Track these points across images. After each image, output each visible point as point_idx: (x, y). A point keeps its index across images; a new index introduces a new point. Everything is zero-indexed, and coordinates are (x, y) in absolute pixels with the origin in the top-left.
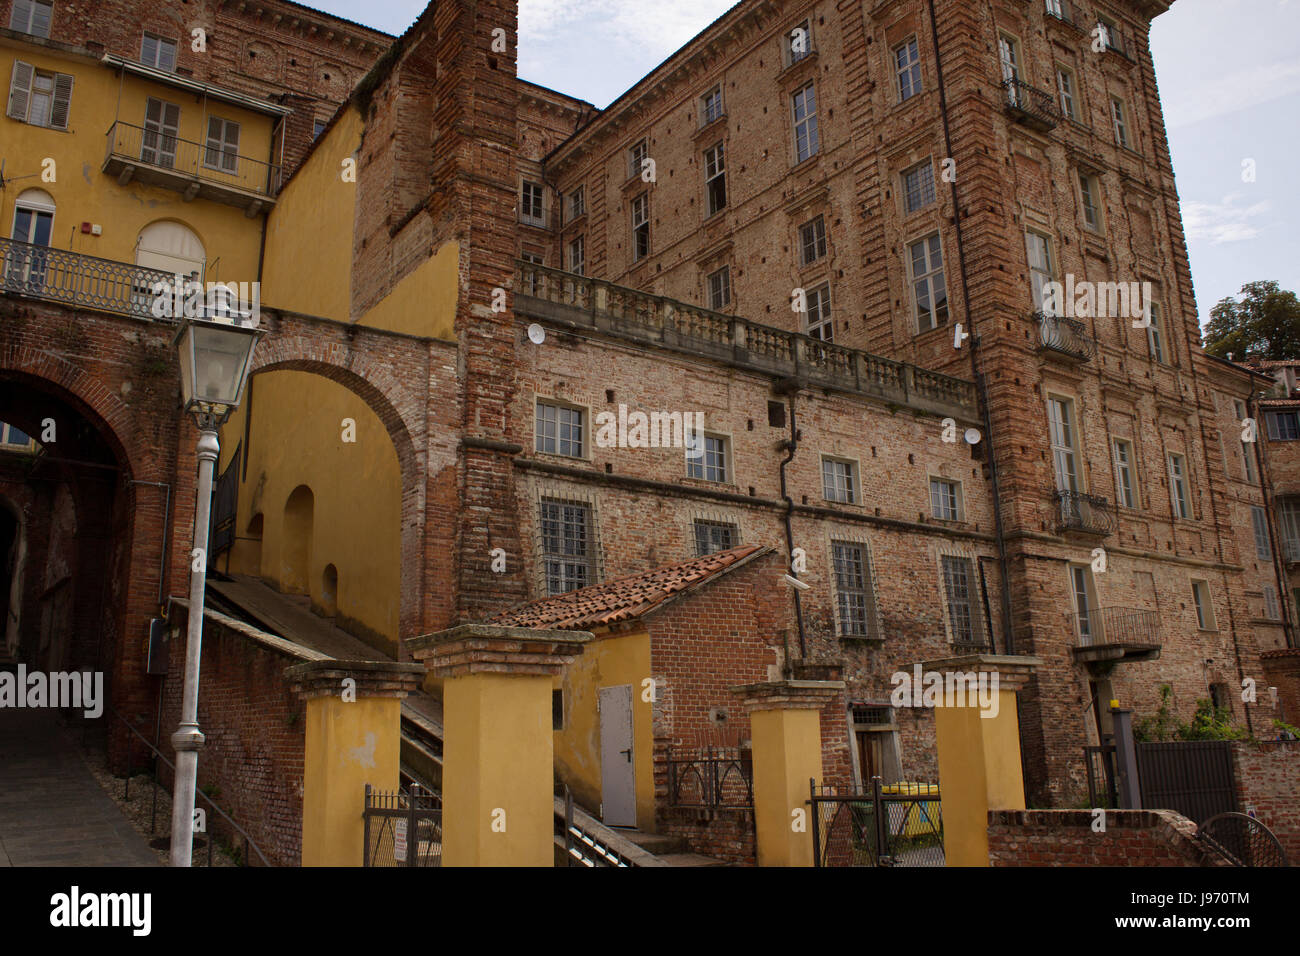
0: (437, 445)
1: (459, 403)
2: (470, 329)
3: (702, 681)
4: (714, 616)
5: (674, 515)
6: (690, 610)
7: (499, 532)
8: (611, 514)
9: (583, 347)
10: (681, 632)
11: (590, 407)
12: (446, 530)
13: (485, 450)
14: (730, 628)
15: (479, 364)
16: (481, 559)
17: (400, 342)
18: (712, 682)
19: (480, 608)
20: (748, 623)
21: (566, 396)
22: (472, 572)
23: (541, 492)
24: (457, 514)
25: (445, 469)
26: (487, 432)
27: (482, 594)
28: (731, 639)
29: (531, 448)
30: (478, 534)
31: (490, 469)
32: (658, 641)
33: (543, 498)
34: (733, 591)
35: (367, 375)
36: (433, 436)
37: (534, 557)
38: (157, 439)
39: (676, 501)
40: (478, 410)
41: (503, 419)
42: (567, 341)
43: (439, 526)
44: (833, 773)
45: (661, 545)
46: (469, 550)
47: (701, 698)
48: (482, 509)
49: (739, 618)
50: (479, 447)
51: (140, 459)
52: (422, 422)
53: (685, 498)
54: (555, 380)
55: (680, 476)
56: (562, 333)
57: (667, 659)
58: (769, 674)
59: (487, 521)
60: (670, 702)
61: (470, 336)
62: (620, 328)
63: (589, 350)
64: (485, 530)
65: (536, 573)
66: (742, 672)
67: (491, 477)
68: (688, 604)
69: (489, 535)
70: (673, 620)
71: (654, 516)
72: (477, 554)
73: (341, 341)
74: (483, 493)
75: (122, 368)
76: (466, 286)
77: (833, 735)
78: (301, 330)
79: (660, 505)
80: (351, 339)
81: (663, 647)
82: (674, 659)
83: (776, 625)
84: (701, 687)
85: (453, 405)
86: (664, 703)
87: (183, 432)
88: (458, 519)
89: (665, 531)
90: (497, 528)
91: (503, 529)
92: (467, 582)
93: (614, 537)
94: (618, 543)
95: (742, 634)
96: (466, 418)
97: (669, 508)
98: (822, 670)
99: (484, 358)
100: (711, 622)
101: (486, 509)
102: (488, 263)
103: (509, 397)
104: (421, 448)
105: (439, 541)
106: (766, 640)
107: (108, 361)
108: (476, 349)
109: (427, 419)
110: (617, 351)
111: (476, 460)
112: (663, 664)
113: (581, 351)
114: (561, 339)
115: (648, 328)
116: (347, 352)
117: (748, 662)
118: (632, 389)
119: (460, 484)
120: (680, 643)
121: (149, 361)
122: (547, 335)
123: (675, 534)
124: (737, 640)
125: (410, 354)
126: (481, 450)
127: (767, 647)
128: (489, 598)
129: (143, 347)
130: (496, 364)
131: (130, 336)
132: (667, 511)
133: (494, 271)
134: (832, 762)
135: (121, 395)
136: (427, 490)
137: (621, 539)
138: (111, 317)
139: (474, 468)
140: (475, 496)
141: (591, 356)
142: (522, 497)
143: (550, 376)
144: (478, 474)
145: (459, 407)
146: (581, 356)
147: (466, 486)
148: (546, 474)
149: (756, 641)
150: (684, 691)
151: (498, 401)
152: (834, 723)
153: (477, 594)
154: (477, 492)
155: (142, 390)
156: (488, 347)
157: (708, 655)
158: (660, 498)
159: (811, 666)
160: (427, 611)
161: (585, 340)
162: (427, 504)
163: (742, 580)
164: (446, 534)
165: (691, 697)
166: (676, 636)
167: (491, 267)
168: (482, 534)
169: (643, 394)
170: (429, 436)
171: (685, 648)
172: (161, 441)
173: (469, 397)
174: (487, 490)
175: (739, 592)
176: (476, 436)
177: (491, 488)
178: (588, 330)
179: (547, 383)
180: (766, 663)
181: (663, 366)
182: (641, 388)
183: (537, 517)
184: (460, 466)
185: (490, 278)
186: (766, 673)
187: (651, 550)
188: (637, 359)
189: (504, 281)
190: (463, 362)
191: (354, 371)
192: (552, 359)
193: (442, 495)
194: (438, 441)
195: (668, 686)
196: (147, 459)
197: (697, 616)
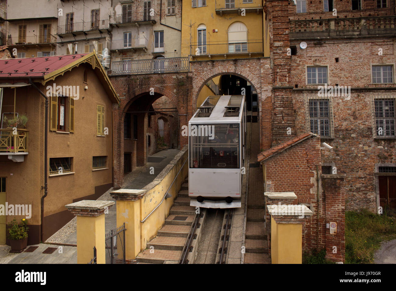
0: (264, 91)
1: (271, 76)
2: (274, 51)
3: (285, 183)
4: (290, 160)
5: (365, 98)
6: (281, 158)
7: (287, 115)
8: (337, 102)
9: (324, 45)
10: (277, 166)
11: (328, 65)
12: (269, 116)
13: (280, 90)
14: (296, 164)
15: (278, 62)
16: (280, 125)
17: (251, 61)
18: (288, 183)
19: (279, 140)
20: (303, 162)
21: (317, 64)
22: (277, 129)
23: (309, 98)
24: (272, 111)
25: (268, 97)
26: (281, 84)
27: (280, 136)
28: (296, 168)
29: (305, 84)
30: (278, 117)
31: (283, 96)
32: (269, 169)
33: (309, 100)
34: (298, 151)
35: (241, 73)
36: (263, 88)
37: (306, 120)
38: (184, 103)
39: (366, 93)
40: (278, 77)
41: (287, 78)
42: (318, 44)
43: (266, 115)
44: (336, 217)
45: (358, 110)
46: (275, 122)
47: (284, 188)
48: (280, 109)
49: (299, 161)
50: (280, 89)
51: (180, 109)
52: (259, 84)
53: (370, 92)
54: (313, 59)
55: (369, 84)
56: (315, 42)
57: (272, 175)
58: (311, 181)
59: (282, 112)
60: (272, 189)
61: (274, 53)
62: (341, 34)
63: (327, 45)
64: (281, 115)
65: (306, 125)
66: (300, 180)
67: (283, 98)
68: (280, 156)
69: (283, 117)
70: (274, 162)
71: (356, 100)
72: (278, 123)
73: (232, 65)
74: (280, 104)
75: (173, 86)
76: (272, 37)
77: (337, 203)
78: (220, 64)
79: (359, 96)
80: (235, 63)
81: (271, 171)
82: (274, 175)
83: (315, 163)
84: (284, 184)
85: (269, 77)
86: (270, 189)
87: (189, 100)
88: (272, 113)
89: (360, 105)
90: (286, 114)
91: (288, 114)
92: (275, 132)
93: (338, 110)
94: (340, 111)
95: (300, 166)
96: (274, 80)
97: (363, 96)
98: (333, 180)
99: (279, 60)
100: (289, 162)
101: (282, 109)
102: (279, 27)
103: (289, 71)
104: (260, 92)
105: (266, 120)
106: (311, 169)
107: (170, 85)
108: (276, 57)
109: (261, 83)
110: (339, 43)
111: (278, 93)
112: (270, 177)
113: (324, 46)
114: (315, 44)
115: (354, 31)
116: (234, 67)
117: (303, 176)
118: (346, 56)
119: (273, 101)
120: (277, 169)
121: (180, 82)
122: (308, 44)
123: (365, 105)
124: (298, 168)
125: (254, 64)
126: (279, 90)
127: (311, 171)
128: (282, 137)
129: (178, 79)
130: (283, 61)
131: (174, 77)
132: (362, 98)
133: (282, 29)
134: (335, 213)
135: (174, 93)
136: (262, 105)
137: (341, 110)
138: (169, 73)
139: (277, 96)
140: (277, 105)
141: (328, 47)
142: (302, 101)
143: (312, 58)
144: (279, 98)
145: (271, 77)
146: (324, 48)
147: (275, 102)
148: (310, 92)
149: (306, 169)
150: (278, 186)
151: (285, 73)
152: (337, 199)
153: (278, 136)
154: (278, 104)
155: (179, 91)
156: (280, 55)
157: (287, 174)
158: (359, 93)
159: (328, 178)
160: (263, 142)
161: (325, 42)
162: (262, 109)
163: (301, 147)
164: (268, 118)
165: (280, 188)
166: (275, 168)
167: (280, 28)
168: (280, 117)
169: (351, 56)
170: (262, 88)
171: (278, 171)
172: (185, 103)
173: (275, 73)
174: (282, 102)
175: (300, 151)
176: (277, 86)
177: (283, 101)
178: (325, 39)
179: (311, 61)
180: (310, 176)
181: (360, 44)
182: (350, 54)
183: (307, 107)
184: (273, 96)
185: (280, 32)
186: (310, 180)
187: (354, 112)
188: (348, 44)
189: (285, 32)
190: (272, 62)
191: (237, 73)
192: (312, 52)
193: (267, 106)
194: (265, 89)
195: (272, 184)
196: (182, 109)
197: (283, 160)
